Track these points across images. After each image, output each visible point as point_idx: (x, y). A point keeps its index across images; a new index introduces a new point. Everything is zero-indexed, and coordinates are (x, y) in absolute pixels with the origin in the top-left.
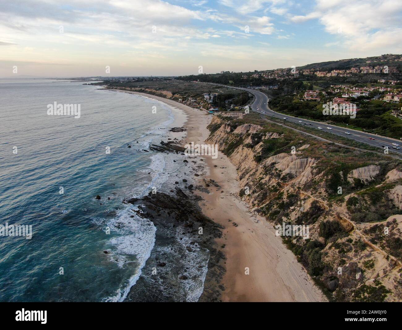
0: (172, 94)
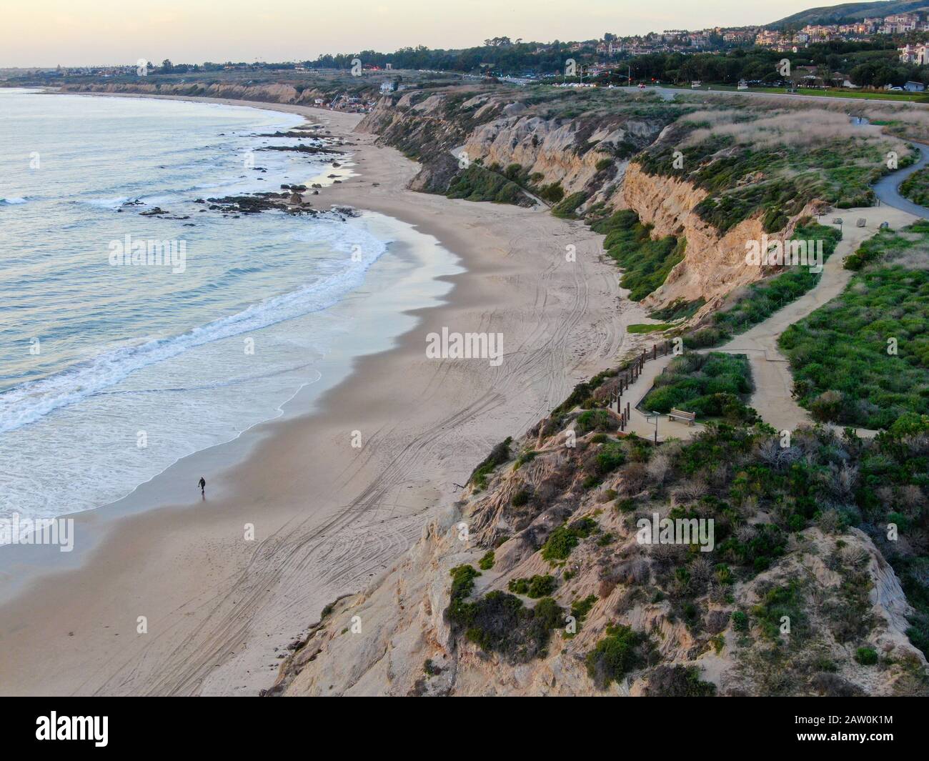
0: (295, 91)
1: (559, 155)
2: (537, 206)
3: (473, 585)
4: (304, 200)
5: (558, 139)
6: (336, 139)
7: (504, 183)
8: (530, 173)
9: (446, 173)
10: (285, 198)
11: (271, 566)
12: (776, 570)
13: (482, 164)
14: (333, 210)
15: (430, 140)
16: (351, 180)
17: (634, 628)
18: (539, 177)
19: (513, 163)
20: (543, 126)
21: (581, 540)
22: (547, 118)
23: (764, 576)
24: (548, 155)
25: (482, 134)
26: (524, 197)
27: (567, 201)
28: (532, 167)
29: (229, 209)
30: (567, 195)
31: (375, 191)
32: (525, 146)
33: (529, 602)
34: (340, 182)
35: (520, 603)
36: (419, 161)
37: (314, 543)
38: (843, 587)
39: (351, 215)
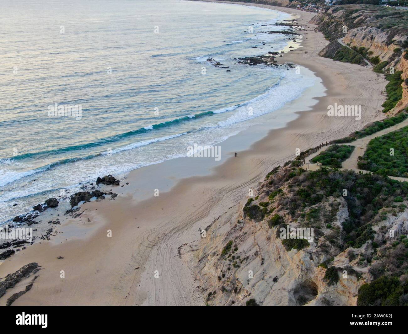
0: (288, 1)
1: (380, 45)
2: (368, 66)
3: (251, 203)
4: (275, 60)
5: (381, 37)
6: (300, 27)
7: (357, 55)
8: (368, 51)
9: (334, 49)
10: (268, 58)
11: (220, 196)
12: (317, 205)
13: (350, 46)
14: (285, 64)
15: (336, 31)
16: (298, 49)
17: (280, 215)
18: (371, 53)
19: (362, 46)
20: (376, 31)
21: (278, 194)
22: (379, 28)
23: (313, 206)
24: (376, 44)
25: (351, 33)
26: (364, 62)
27: (380, 65)
28: (369, 48)
29: (245, 63)
30: (381, 62)
31: (305, 56)
32: (368, 39)
33: (262, 208)
34: (293, 50)
35: (260, 208)
36: (329, 40)
37: (234, 191)
38: (331, 210)
39: (292, 67)
